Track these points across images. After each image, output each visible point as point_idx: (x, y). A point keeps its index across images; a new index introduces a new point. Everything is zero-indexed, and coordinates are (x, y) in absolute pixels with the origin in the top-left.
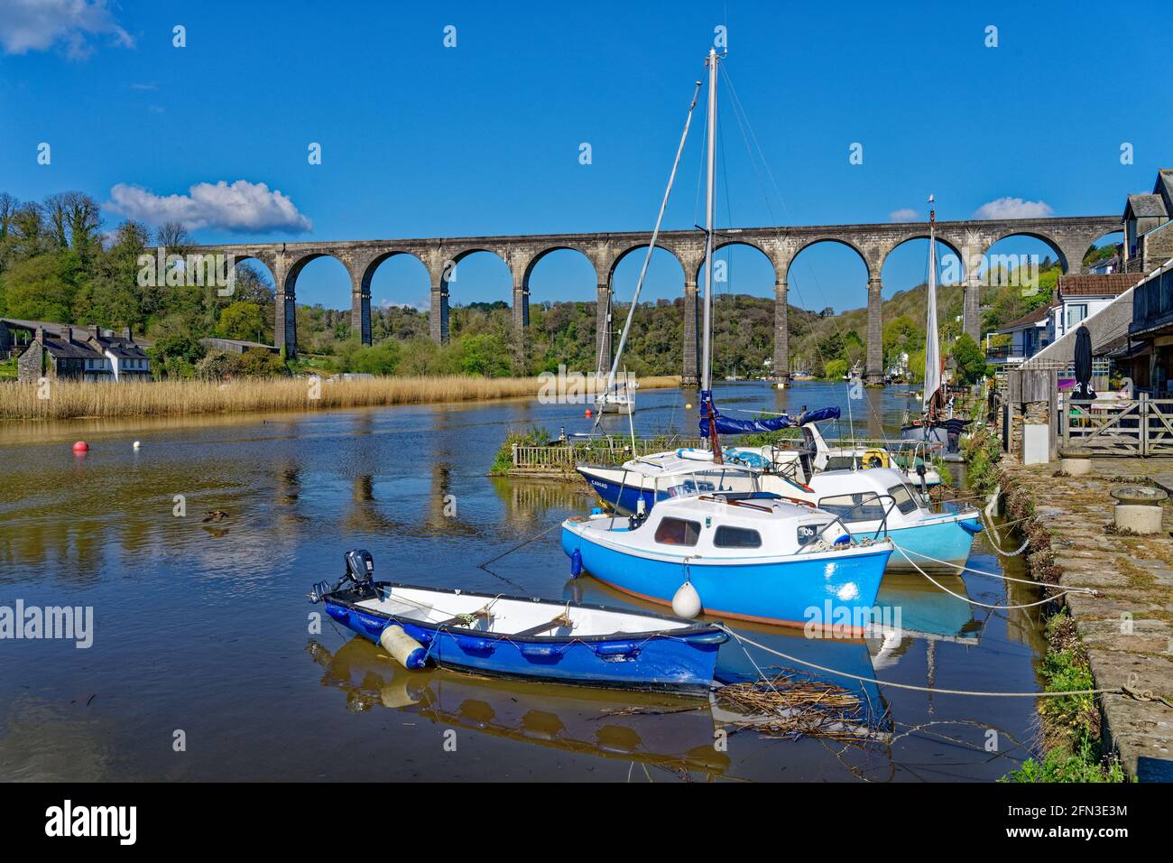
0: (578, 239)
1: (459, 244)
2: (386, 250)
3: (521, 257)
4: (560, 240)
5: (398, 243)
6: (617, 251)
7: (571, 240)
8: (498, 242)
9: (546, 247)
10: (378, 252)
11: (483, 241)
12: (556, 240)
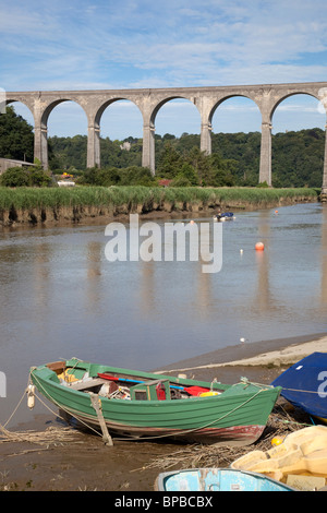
0: (248, 89)
1: (163, 93)
2: (112, 98)
3: (207, 103)
4: (237, 90)
5: (121, 92)
6: (277, 98)
7: (244, 90)
8: (191, 92)
9: (225, 95)
10: (106, 99)
11: (180, 90)
12: (233, 90)
